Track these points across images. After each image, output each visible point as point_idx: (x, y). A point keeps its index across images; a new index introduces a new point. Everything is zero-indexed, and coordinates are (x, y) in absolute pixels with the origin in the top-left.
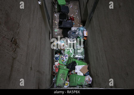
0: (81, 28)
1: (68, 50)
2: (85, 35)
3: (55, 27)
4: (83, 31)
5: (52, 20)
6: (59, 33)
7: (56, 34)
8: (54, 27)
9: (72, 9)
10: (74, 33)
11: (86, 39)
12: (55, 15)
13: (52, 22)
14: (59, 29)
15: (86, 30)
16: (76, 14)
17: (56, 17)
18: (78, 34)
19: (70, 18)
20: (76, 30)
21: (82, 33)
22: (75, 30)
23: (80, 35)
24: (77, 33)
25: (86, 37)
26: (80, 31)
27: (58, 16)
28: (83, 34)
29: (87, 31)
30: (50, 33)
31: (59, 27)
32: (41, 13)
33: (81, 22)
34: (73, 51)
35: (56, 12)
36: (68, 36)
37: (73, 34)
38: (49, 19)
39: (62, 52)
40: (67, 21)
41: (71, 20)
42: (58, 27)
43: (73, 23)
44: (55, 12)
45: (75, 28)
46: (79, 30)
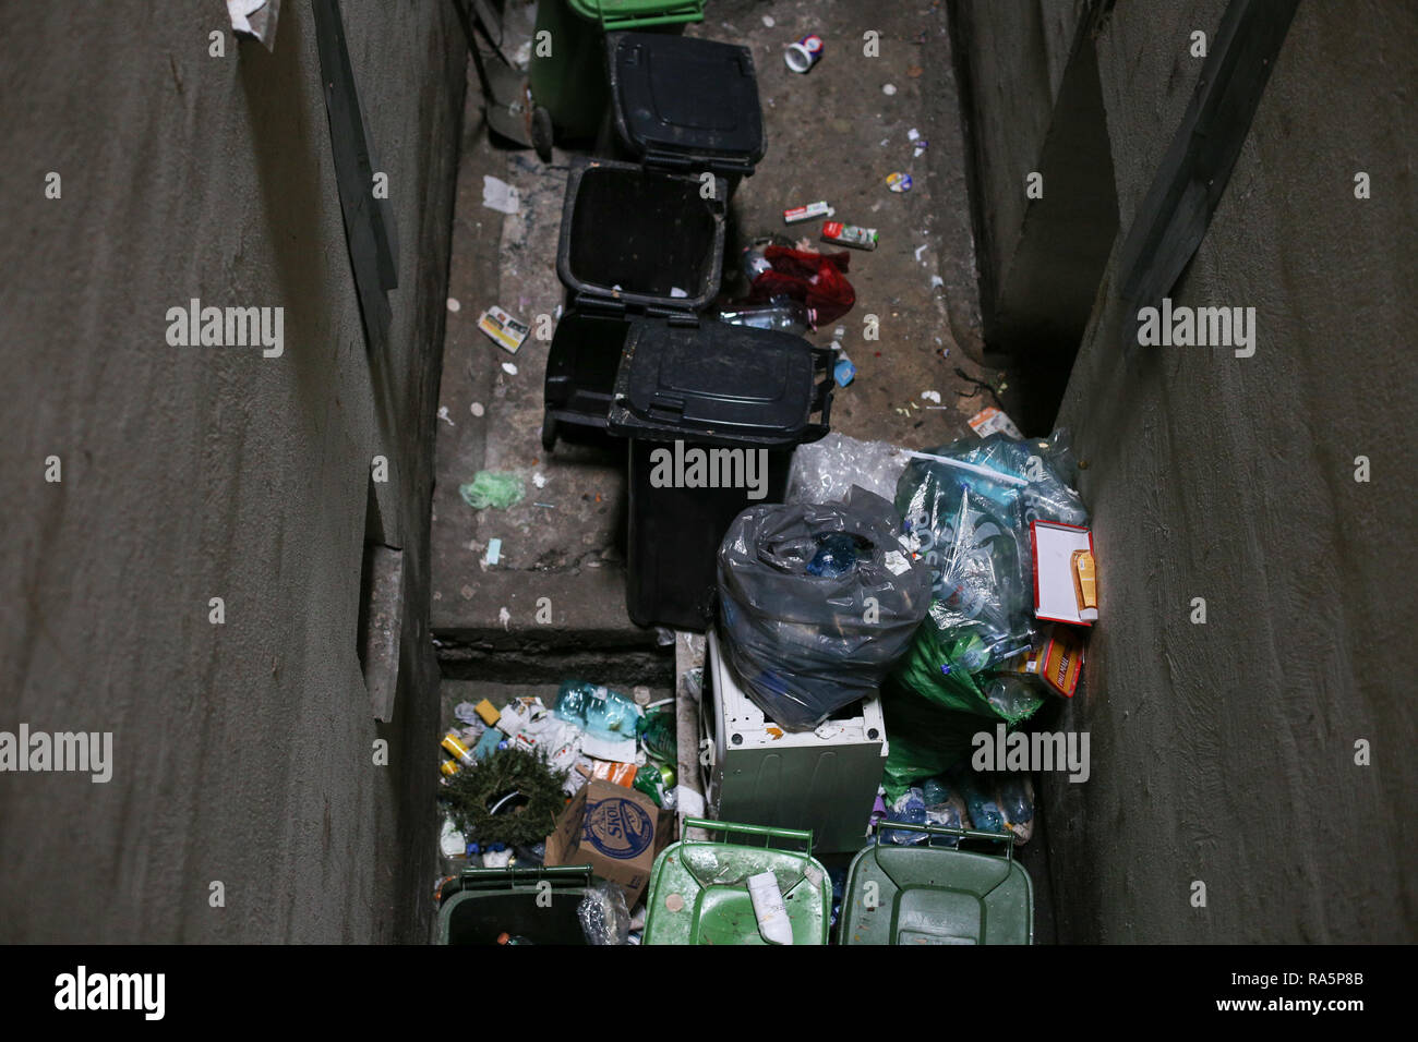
0: (983, 466)
1: (704, 877)
2: (1059, 601)
3: (483, 426)
4: (1025, 516)
5: (436, 280)
6: (550, 536)
7: (493, 554)
8: (462, 414)
9: (822, 90)
10: (842, 563)
11: (1067, 684)
12: (498, 194)
13: (433, 324)
14: (554, 461)
15: (1069, 513)
16: (896, 182)
17: (514, 229)
18: (925, 575)
19: (782, 256)
20: (890, 495)
21: (1005, 563)
22: (860, 495)
23: (952, 602)
24: (898, 565)
25: (1072, 637)
26: (966, 515)
27: (553, 207)
28: (1022, 579)
29: (1086, 525)
30: (373, 543)
31: (555, 433)
32: (248, 179)
33: (991, 347)
34: (817, 908)
35: (522, 133)
36: (731, 613)
37: (829, 579)
38: (376, 275)
39: (586, 913)
40: (711, 311)
41: (797, 299)
42: (531, 420)
43: (828, 360)
44: (502, 142)
45: (871, 448)
46: (948, 507)
